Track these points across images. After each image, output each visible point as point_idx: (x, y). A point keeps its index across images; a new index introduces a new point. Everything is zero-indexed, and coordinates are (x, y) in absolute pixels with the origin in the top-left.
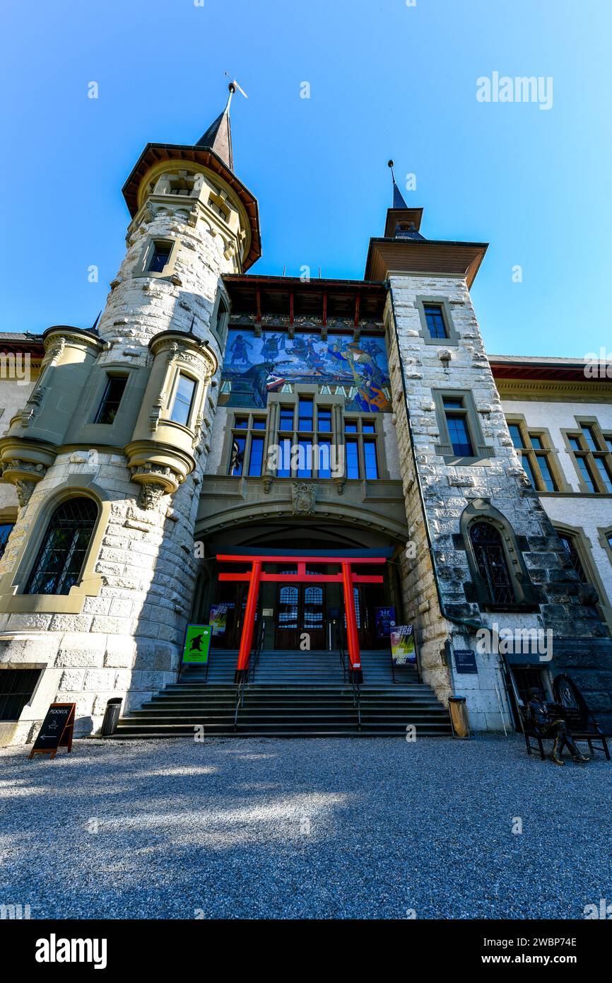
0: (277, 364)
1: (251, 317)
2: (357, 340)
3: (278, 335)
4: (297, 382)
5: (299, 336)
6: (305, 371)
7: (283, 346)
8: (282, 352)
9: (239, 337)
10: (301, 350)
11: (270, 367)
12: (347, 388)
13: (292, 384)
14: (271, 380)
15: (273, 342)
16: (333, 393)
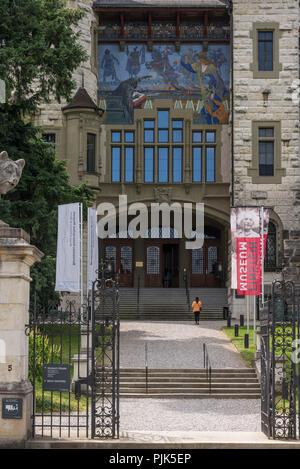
0: (139, 80)
1: (115, 28)
2: (205, 49)
3: (140, 47)
4: (157, 97)
5: (156, 47)
6: (162, 86)
7: (143, 60)
8: (143, 67)
9: (107, 52)
10: (159, 64)
11: (133, 83)
12: (195, 102)
13: (152, 99)
14: (137, 97)
15: (134, 55)
16: (184, 107)
